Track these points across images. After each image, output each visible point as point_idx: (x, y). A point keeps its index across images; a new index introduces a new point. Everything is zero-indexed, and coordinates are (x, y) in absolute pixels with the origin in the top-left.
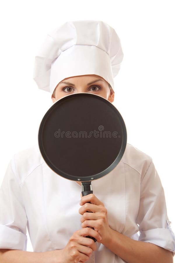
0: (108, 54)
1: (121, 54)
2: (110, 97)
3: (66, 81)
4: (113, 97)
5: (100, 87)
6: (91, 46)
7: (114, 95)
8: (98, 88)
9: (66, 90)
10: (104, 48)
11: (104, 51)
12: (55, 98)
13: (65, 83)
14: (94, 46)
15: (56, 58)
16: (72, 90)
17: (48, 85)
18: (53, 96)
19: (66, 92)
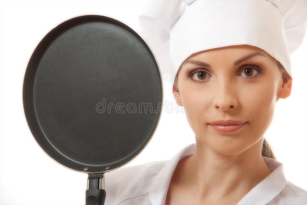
0: (277, 7)
3: (195, 59)
8: (257, 70)
12: (178, 91)
13: (193, 62)
16: (207, 76)
19: (195, 81)
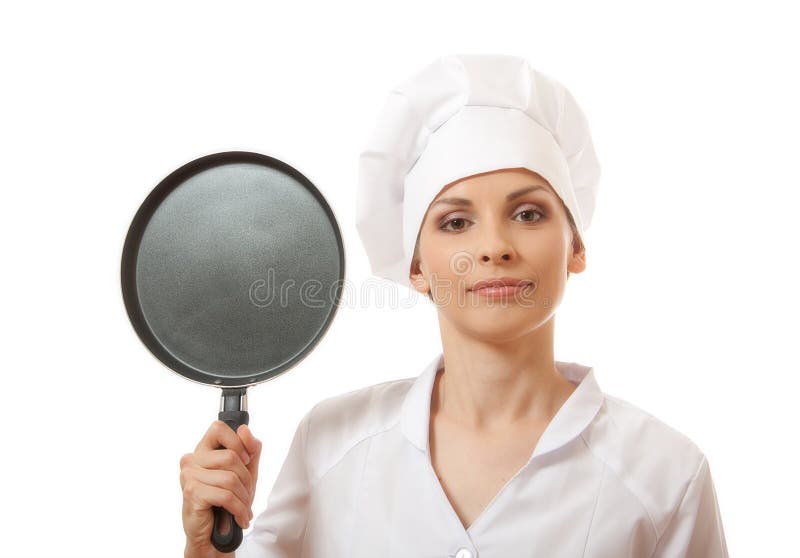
5: (543, 211)
6: (509, 108)
8: (540, 214)
11: (546, 129)
14: (517, 109)
16: (466, 223)
18: (415, 268)
19: (449, 231)
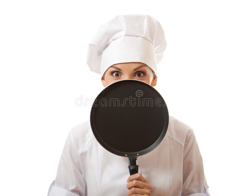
0: (153, 44)
1: (165, 44)
2: (153, 81)
4: (156, 81)
5: (144, 73)
6: (138, 36)
7: (156, 80)
9: (114, 74)
10: (150, 39)
11: (149, 41)
12: (104, 80)
14: (141, 37)
15: (107, 46)
17: (99, 68)
18: (103, 79)
19: (114, 76)
